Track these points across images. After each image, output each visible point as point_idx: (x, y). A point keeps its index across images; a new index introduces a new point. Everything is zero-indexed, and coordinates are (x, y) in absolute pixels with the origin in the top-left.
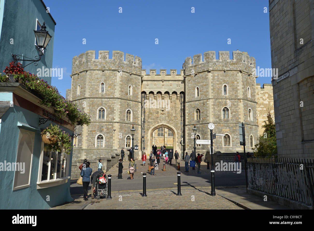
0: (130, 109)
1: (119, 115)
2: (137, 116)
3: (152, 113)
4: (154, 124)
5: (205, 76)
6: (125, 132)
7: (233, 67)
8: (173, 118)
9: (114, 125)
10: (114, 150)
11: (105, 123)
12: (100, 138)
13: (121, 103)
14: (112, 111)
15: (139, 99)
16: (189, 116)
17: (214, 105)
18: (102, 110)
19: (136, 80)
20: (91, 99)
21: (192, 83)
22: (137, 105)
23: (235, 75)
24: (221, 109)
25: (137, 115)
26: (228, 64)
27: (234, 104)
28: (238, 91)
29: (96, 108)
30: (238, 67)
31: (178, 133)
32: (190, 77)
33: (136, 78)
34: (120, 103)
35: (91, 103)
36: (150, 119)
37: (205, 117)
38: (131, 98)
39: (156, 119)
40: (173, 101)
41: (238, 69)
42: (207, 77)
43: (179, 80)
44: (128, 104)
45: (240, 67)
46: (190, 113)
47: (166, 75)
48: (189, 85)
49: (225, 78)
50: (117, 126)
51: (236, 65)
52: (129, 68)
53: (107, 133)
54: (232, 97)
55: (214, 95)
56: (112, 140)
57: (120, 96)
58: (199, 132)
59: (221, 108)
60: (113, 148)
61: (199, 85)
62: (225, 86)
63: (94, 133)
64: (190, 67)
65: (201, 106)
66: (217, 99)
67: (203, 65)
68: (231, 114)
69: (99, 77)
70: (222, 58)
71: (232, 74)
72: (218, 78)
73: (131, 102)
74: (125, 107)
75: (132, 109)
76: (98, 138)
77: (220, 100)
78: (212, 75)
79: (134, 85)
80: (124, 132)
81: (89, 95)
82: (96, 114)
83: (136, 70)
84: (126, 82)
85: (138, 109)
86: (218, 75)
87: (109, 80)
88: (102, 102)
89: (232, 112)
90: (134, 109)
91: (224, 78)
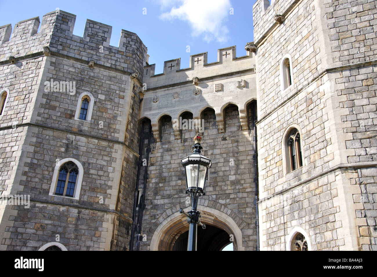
2: (103, 182)
3: (165, 179)
4: (169, 212)
6: (39, 233)
8: (229, 189)
13: (39, 140)
15: (117, 135)
16: (268, 164)
19: (113, 83)
22: (108, 149)
25: (104, 178)
31: (247, 239)
33: (110, 78)
34: (34, 140)
36: (159, 197)
38: (86, 129)
39: (176, 196)
40: (230, 134)
43: (241, 69)
44: (67, 145)
47: (205, 66)
52: (89, 51)
57: (40, 118)
61: (289, 47)
65: (302, 113)
73: (83, 139)
74: (56, 153)
75: (84, 159)
79: (101, 94)
80: (33, 231)
83: (112, 58)
85: (109, 162)
87: (21, 82)
90: (91, 161)
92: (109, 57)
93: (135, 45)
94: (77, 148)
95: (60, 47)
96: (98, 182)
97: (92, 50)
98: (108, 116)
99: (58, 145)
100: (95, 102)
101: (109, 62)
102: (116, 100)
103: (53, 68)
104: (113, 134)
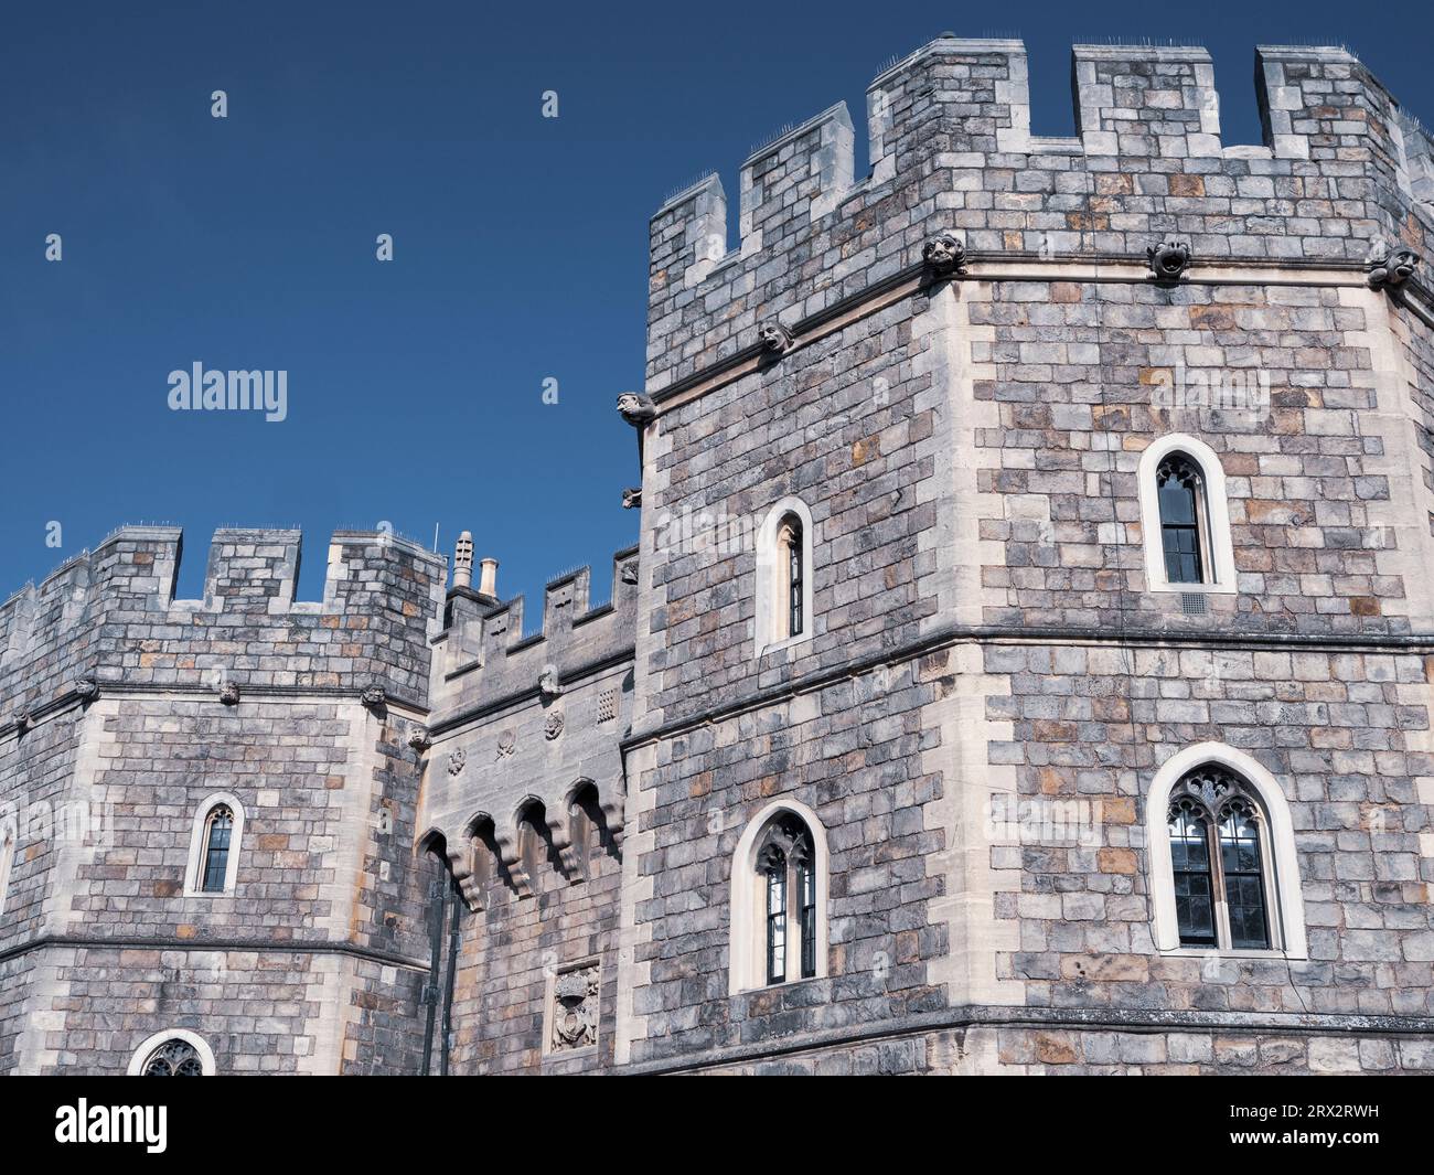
92: (289, 649)
93: (376, 579)
94: (192, 994)
95: (130, 660)
97: (232, 638)
98: (289, 860)
100: (248, 823)
101: (291, 666)
102: (318, 798)
103: (112, 737)
104: (307, 922)
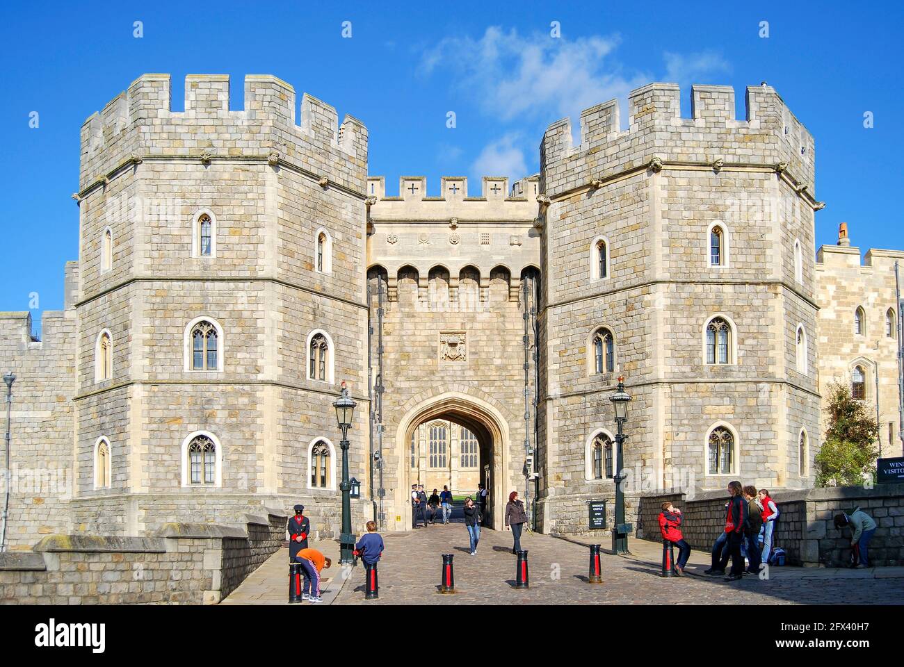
0: (327, 331)
1: (280, 351)
2: (354, 361)
4: (418, 398)
5: (637, 190)
6: (307, 426)
7: (749, 152)
9: (258, 394)
10: (261, 496)
11: (221, 387)
12: (202, 447)
13: (286, 304)
14: (249, 336)
15: (359, 295)
16: (564, 359)
17: (672, 308)
18: (205, 333)
19: (347, 213)
20: (157, 284)
21: (577, 224)
22: (354, 316)
23: (757, 183)
24: (701, 325)
25: (354, 356)
26: (731, 138)
27: (751, 305)
28: (768, 252)
29: (179, 322)
30: (767, 153)
32: (566, 203)
33: (344, 204)
35: (158, 300)
36: (403, 378)
37: (634, 358)
38: (328, 285)
41: (769, 161)
42: (645, 191)
43: (516, 218)
44: (314, 310)
45: (775, 153)
46: (566, 349)
47: (465, 200)
48: (564, 234)
49: (718, 195)
50: (270, 398)
51: (760, 145)
52: (317, 156)
53: (232, 428)
54: (745, 276)
55: (674, 265)
56: (250, 457)
57: (280, 271)
58: (606, 420)
59: (700, 322)
60: (259, 491)
61: (607, 228)
62: (717, 231)
63: (175, 427)
64: (566, 161)
65: (619, 316)
66: (684, 283)
67: (624, 145)
68: (739, 343)
69: (190, 188)
70: (705, 113)
71: (744, 180)
72: (692, 195)
73: (328, 301)
74: (304, 323)
75: (332, 330)
76: (194, 449)
77: (699, 288)
78: (665, 181)
79: (338, 230)
80: (301, 424)
81: (151, 267)
82: (179, 349)
83: (344, 169)
84: (305, 215)
85: (356, 333)
86: (690, 184)
87: (233, 202)
88: (205, 296)
89: (742, 336)
90: (339, 333)
91: (712, 196)
92: (340, 167)
94: (323, 315)
95: (285, 150)
96: (350, 361)
97: (320, 154)
98: (347, 265)
99: (305, 311)
100: (333, 245)
101: (341, 176)
102: (354, 239)
103: (281, 187)
